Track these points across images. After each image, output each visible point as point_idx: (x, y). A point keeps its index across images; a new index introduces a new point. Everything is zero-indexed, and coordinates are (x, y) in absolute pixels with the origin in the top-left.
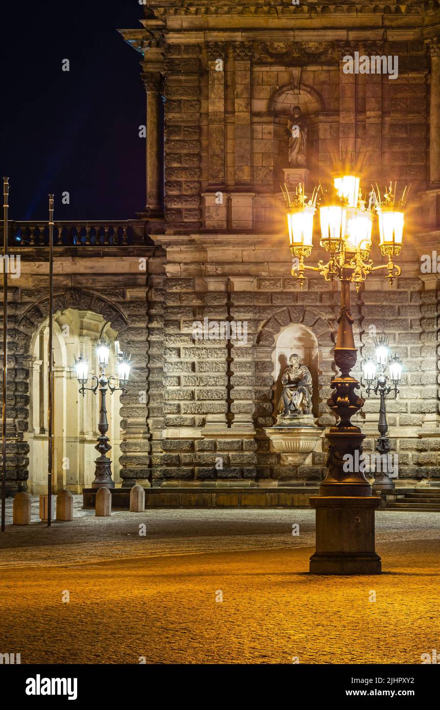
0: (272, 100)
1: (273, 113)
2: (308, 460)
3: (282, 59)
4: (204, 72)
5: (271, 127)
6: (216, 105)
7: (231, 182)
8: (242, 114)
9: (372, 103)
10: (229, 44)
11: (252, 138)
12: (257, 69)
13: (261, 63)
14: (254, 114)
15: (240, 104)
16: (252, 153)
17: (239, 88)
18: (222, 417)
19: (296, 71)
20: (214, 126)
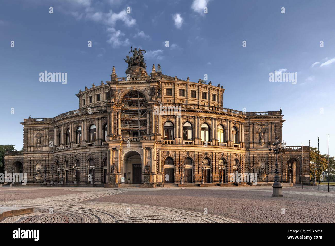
0: (36, 135)
1: (36, 137)
2: (40, 180)
3: (37, 130)
4: (28, 132)
5: (36, 139)
6: (29, 136)
7: (31, 145)
8: (32, 137)
9: (47, 135)
10: (31, 129)
11: (34, 140)
12: (34, 132)
13: (35, 131)
14: (34, 137)
15: (32, 136)
16: (33, 142)
17: (32, 134)
18: (30, 175)
19: (39, 132)
20: (29, 138)
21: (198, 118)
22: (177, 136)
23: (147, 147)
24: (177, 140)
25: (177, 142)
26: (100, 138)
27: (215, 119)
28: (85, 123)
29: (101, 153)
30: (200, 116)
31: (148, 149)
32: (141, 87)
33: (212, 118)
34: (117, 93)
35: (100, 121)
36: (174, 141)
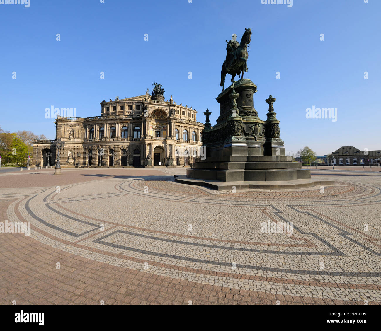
3: (70, 126)
4: (61, 127)
6: (63, 130)
7: (64, 137)
9: (79, 130)
10: (64, 124)
14: (67, 131)
15: (65, 130)
17: (65, 128)
21: (191, 128)
22: (181, 138)
23: (170, 143)
24: (181, 140)
25: (181, 141)
26: (132, 135)
27: (199, 129)
28: (119, 125)
29: (132, 145)
30: (192, 127)
31: (170, 145)
32: (164, 108)
33: (197, 129)
34: (149, 109)
35: (132, 125)
36: (179, 140)
